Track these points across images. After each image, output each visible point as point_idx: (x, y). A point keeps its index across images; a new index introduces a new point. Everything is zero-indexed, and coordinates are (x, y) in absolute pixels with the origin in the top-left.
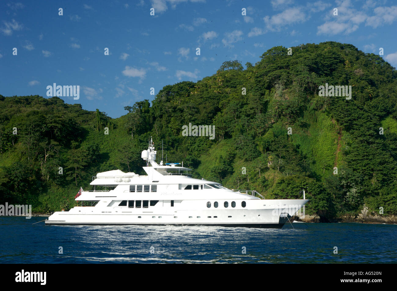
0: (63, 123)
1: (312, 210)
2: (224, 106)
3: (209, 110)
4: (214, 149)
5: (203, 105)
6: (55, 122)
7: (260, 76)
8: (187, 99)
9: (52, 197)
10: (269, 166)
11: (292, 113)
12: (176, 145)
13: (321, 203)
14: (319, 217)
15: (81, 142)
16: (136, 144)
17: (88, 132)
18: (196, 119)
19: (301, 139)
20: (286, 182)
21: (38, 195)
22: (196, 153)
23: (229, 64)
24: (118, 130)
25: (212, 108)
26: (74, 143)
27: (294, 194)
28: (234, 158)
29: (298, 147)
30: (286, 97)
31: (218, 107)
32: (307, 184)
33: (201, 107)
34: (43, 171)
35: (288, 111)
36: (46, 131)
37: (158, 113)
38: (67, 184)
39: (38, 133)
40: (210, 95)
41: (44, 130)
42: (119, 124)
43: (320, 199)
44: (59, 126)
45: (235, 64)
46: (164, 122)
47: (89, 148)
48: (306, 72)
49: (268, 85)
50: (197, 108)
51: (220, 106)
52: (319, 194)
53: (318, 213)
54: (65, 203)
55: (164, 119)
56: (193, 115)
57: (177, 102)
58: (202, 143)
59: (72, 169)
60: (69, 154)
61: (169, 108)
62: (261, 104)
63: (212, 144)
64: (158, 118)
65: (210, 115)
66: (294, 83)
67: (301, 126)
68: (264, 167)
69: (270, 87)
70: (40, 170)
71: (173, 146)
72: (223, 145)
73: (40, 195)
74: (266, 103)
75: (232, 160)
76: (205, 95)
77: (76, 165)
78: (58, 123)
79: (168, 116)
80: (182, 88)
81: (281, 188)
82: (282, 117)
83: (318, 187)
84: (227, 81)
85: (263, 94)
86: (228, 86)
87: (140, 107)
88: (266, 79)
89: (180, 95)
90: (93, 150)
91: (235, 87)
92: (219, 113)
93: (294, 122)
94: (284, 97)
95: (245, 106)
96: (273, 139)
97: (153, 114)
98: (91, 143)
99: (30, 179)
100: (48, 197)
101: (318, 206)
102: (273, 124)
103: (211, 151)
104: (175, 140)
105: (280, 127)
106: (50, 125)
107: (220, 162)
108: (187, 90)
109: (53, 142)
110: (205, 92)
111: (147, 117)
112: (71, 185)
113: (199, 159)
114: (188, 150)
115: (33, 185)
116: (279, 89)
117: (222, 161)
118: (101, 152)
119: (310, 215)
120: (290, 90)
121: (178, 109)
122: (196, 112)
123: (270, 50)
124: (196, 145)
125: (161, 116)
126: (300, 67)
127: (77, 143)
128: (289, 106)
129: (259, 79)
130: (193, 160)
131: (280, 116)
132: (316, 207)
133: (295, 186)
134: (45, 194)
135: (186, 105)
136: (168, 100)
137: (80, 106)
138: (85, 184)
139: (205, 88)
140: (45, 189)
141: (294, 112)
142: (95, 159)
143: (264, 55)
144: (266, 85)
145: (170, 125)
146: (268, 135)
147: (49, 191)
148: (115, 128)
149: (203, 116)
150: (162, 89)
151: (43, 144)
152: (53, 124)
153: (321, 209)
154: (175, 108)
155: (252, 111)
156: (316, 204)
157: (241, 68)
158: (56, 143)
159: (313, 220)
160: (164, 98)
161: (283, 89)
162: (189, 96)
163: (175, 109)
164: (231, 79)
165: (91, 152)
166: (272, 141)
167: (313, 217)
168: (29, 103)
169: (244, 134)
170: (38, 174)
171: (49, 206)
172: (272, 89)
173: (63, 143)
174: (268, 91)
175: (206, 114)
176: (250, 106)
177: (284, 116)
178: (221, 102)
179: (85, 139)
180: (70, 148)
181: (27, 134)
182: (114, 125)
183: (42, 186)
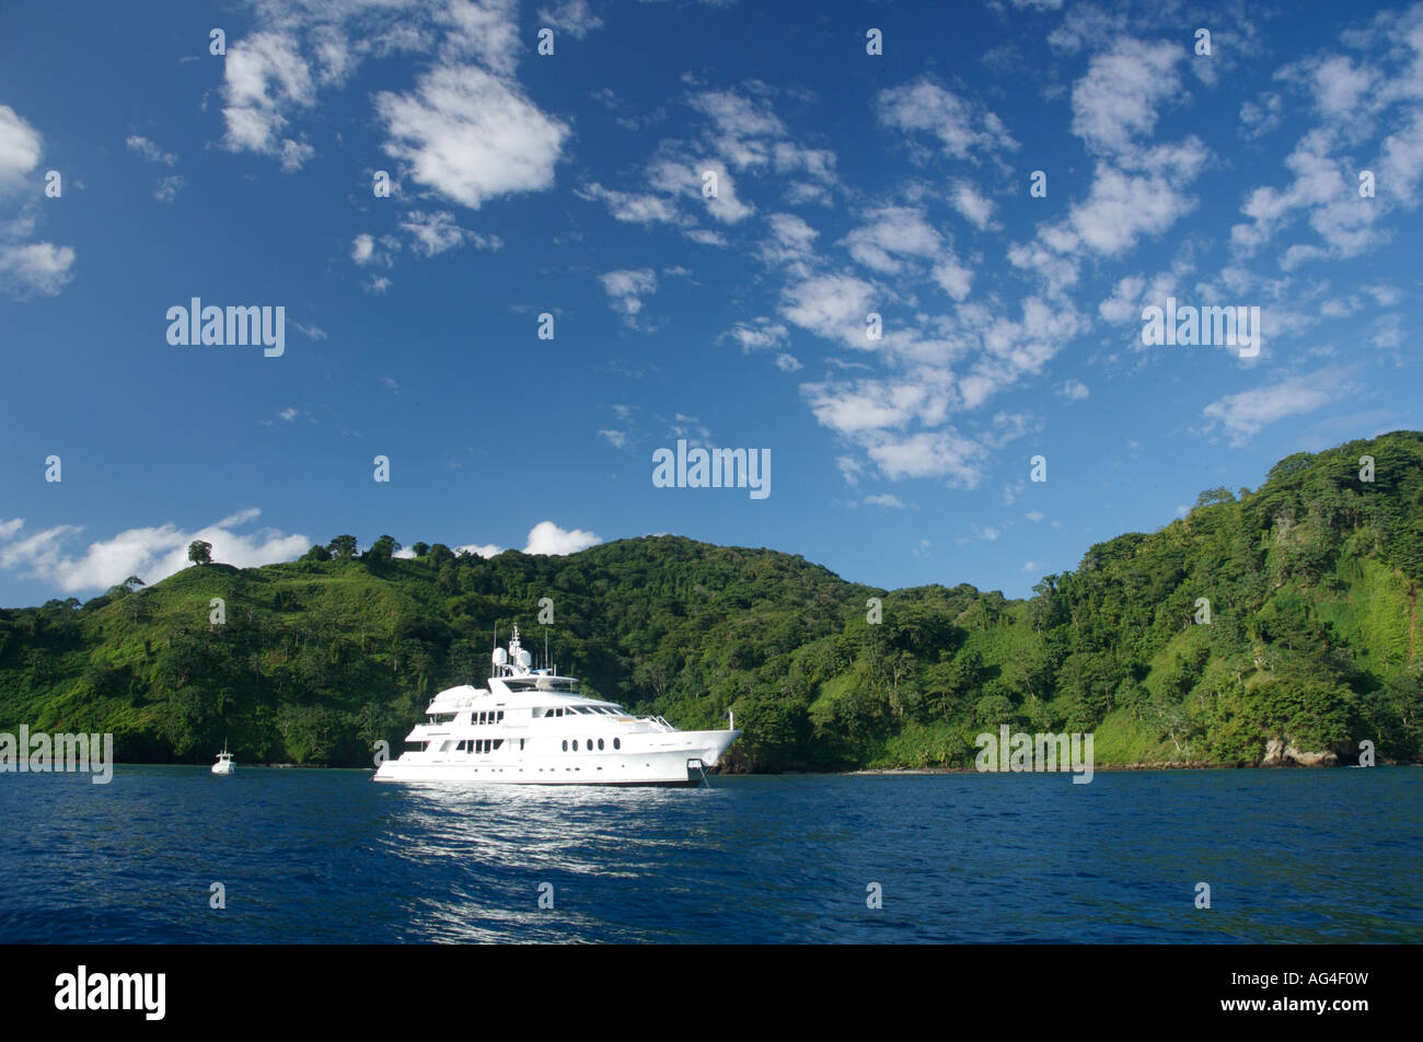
0: (924, 623)
1: (1317, 742)
2: (1191, 567)
3: (1166, 578)
4: (1173, 644)
5: (1157, 570)
6: (910, 622)
7: (1250, 508)
8: (1129, 563)
9: (907, 741)
10: (1257, 666)
11: (1311, 565)
12: (1113, 641)
13: (1334, 729)
14: (1334, 756)
15: (956, 650)
16: (1041, 645)
17: (968, 634)
18: (1144, 596)
19: (1334, 611)
20: (1262, 692)
21: (885, 740)
22: (1145, 652)
23: (1209, 494)
24: (1016, 626)
25: (1171, 573)
26: (944, 653)
27: (1278, 714)
28: (1208, 656)
29: (1329, 626)
30: (1299, 539)
31: (1182, 570)
32: (1302, 694)
33: (1153, 573)
34: (893, 702)
35: (1302, 564)
36: (895, 638)
37: (1080, 592)
38: (932, 720)
39: (882, 642)
40: (1167, 550)
41: (892, 636)
42: (1018, 617)
43: (1330, 721)
44: (917, 628)
45: (1221, 493)
46: (1091, 605)
47: (964, 659)
48: (1330, 489)
49: (1265, 522)
50: (1146, 576)
51: (1185, 569)
52: (1328, 711)
53: (1329, 747)
54: (924, 751)
55: (1091, 600)
56: (1138, 588)
57: (1114, 569)
58: (1154, 634)
59: (938, 695)
60: (931, 671)
61: (1098, 581)
62: (1253, 556)
63: (1171, 635)
64: (1083, 600)
65: (1169, 585)
66: (1311, 513)
67: (1331, 588)
68: (1249, 668)
69: (1268, 524)
70: (888, 699)
71: (1106, 643)
72: (1189, 635)
73: (889, 740)
74: (1265, 553)
75: (1204, 660)
76: (1160, 552)
77: (943, 689)
78: (916, 624)
79: (1099, 595)
80: (1120, 545)
81: (1252, 704)
82: (1293, 575)
83: (1327, 698)
84: (1199, 524)
85: (1258, 539)
86: (1199, 533)
87: (1051, 584)
88: (1260, 512)
89: (1118, 557)
90: (972, 661)
91: (1213, 533)
92: (1187, 581)
93: (1317, 581)
94: (1295, 540)
95: (1227, 562)
96: (1275, 616)
97: (1072, 593)
98: (969, 652)
99: (875, 714)
100: (901, 741)
101: (1328, 733)
102: (1276, 589)
103: (1169, 647)
104: (1110, 634)
105: (1290, 594)
106: (902, 628)
107: (1178, 665)
108: (1130, 547)
109: (906, 654)
110: (1161, 548)
111: (1063, 601)
112: (939, 722)
113: (1149, 664)
114: (1132, 648)
115: (877, 724)
116: (1283, 526)
117: (1181, 662)
118: (986, 665)
119: (1315, 753)
120: (1304, 526)
121: (1115, 581)
122: (1146, 583)
123: (1282, 462)
124: (1144, 640)
125: (1086, 597)
126: (1320, 482)
127: (949, 653)
128: (1302, 555)
129: (1247, 514)
130: (1135, 666)
131: (1289, 573)
132: (1324, 736)
133: (1279, 698)
134: (896, 738)
135: (1126, 573)
136: (1099, 567)
137: (1000, 593)
138: (960, 719)
139: (1161, 540)
140: (896, 728)
141: (1314, 563)
142: (976, 677)
143: (1271, 472)
144: (1261, 522)
145: (1102, 610)
146: (1267, 610)
147: (903, 731)
148: (1011, 623)
149: (1157, 589)
150: (1088, 550)
151: (889, 659)
152: (908, 626)
153: (1334, 739)
154: (1108, 580)
155: (1239, 571)
156: (1324, 731)
157: (1232, 500)
158: (909, 655)
159: (1322, 762)
160: (1091, 566)
161: (1292, 526)
162: (1133, 556)
163: (1108, 582)
164: (1204, 519)
165: (968, 666)
166: (1274, 620)
167: (1320, 756)
168: (921, 598)
169: (1222, 612)
170: (886, 706)
171: (901, 756)
172: (1273, 527)
173: (927, 655)
174: (1267, 531)
175: (1161, 585)
176: (1234, 562)
177: (1296, 572)
178: (1187, 561)
179: (962, 646)
180: (939, 662)
181: (868, 645)
182: (1010, 618)
183: (892, 726)
